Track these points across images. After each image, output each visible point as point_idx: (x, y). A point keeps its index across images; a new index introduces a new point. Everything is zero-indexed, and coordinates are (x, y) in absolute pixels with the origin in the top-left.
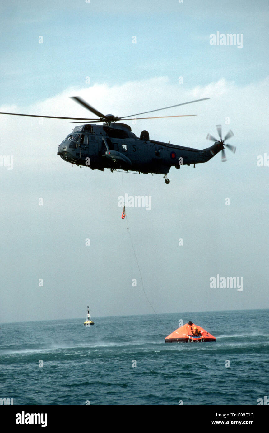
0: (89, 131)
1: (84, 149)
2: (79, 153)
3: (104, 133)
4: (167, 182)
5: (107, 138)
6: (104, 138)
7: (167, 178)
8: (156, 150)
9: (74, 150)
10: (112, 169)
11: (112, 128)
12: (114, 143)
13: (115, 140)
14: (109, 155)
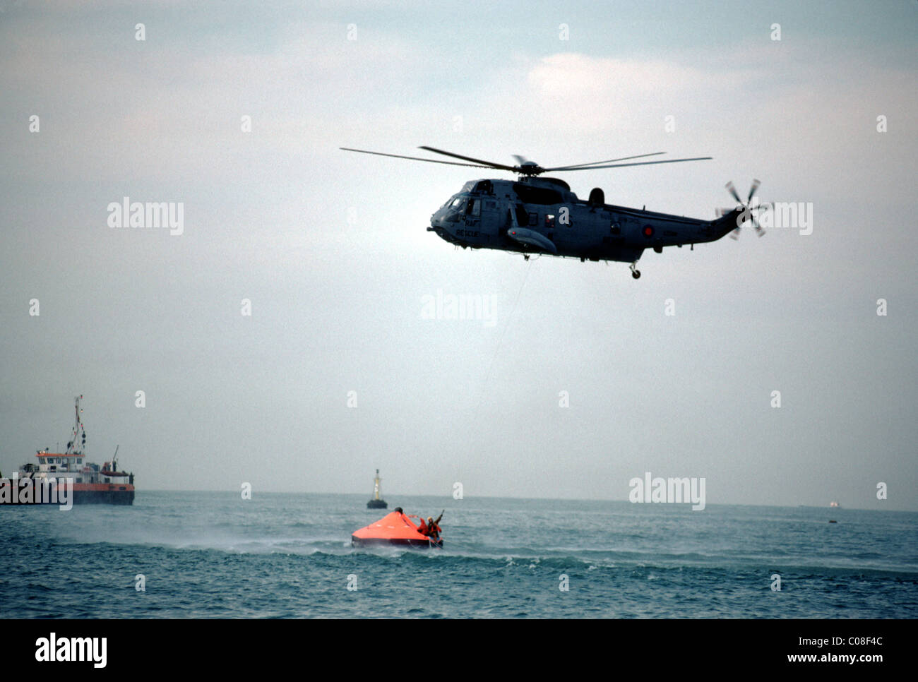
0: (486, 192)
1: (473, 224)
2: (462, 230)
3: (513, 195)
4: (636, 275)
5: (517, 205)
6: (513, 204)
7: (636, 269)
8: (613, 222)
9: (454, 225)
10: (528, 254)
11: (531, 185)
12: (530, 213)
13: (532, 208)
14: (513, 236)
